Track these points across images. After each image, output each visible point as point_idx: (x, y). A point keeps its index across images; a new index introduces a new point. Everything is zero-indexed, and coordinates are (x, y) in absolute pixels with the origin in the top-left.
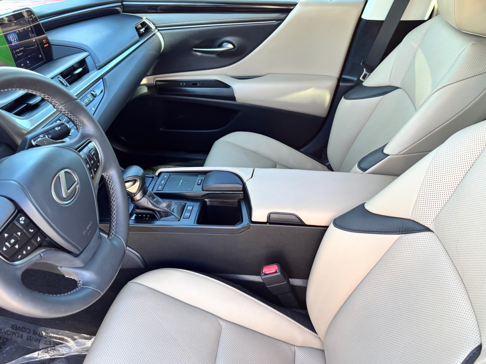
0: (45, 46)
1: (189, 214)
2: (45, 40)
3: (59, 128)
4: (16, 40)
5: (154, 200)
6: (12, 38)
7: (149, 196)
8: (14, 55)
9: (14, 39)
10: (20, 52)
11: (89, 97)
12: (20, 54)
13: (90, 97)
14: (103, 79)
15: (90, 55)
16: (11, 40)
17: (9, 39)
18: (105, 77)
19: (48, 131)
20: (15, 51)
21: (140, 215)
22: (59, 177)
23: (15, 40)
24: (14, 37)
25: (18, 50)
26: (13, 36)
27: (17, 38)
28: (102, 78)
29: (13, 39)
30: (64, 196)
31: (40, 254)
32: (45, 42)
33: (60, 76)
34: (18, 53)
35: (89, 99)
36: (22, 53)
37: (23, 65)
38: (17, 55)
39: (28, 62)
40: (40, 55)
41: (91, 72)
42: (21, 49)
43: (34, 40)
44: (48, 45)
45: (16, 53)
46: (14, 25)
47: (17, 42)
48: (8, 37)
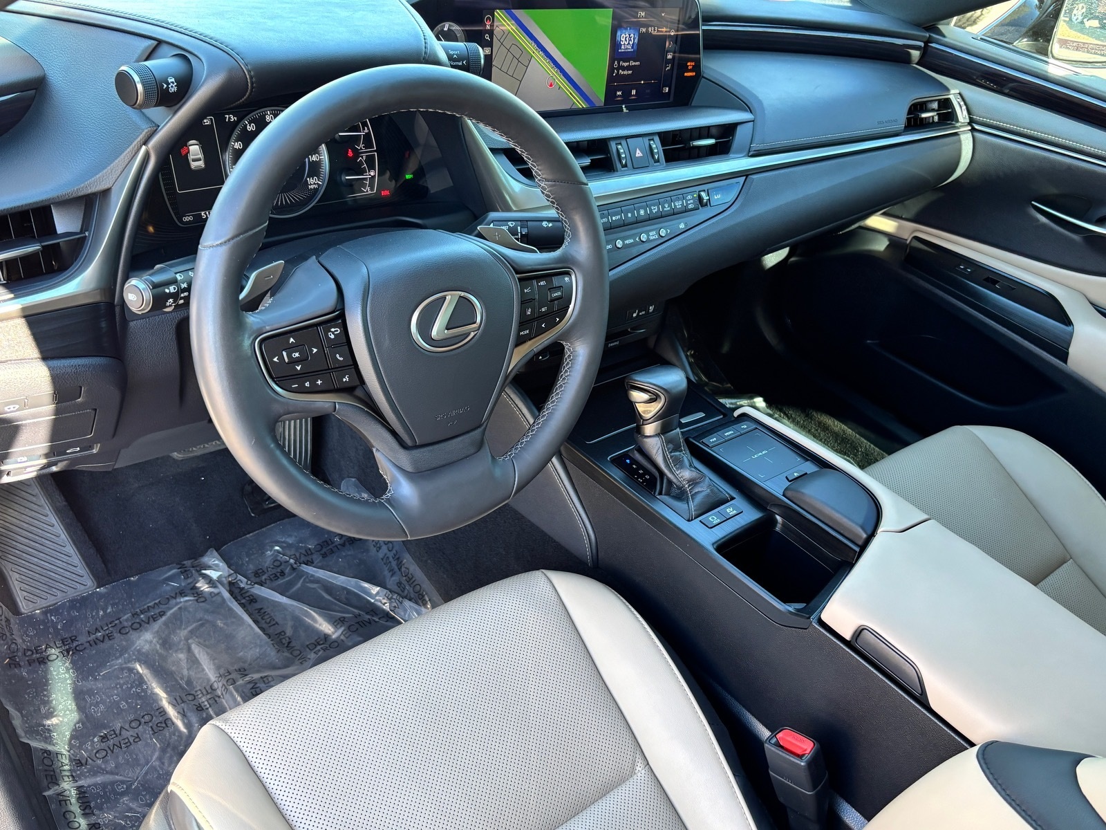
0: (686, 74)
1: (719, 521)
2: (693, 64)
3: (550, 225)
4: (631, 43)
5: (672, 454)
6: (626, 38)
7: (669, 441)
8: (611, 69)
9: (629, 41)
10: (628, 68)
11: (690, 200)
12: (626, 72)
13: (692, 201)
14: (747, 180)
15: (753, 121)
16: (621, 40)
17: (618, 39)
18: (755, 177)
19: (527, 221)
20: (619, 63)
21: (634, 466)
22: (444, 298)
23: (629, 43)
24: (631, 37)
25: (627, 64)
26: (629, 35)
27: (636, 41)
28: (747, 176)
29: (626, 40)
30: (434, 333)
31: (335, 402)
32: (690, 68)
33: (657, 139)
34: (624, 68)
35: (687, 204)
36: (630, 72)
37: (619, 93)
38: (618, 72)
39: (634, 92)
40: (667, 89)
41: (731, 155)
42: (633, 64)
43: (670, 56)
44: (694, 74)
45: (619, 68)
46: (642, 17)
47: (632, 47)
48: (619, 33)
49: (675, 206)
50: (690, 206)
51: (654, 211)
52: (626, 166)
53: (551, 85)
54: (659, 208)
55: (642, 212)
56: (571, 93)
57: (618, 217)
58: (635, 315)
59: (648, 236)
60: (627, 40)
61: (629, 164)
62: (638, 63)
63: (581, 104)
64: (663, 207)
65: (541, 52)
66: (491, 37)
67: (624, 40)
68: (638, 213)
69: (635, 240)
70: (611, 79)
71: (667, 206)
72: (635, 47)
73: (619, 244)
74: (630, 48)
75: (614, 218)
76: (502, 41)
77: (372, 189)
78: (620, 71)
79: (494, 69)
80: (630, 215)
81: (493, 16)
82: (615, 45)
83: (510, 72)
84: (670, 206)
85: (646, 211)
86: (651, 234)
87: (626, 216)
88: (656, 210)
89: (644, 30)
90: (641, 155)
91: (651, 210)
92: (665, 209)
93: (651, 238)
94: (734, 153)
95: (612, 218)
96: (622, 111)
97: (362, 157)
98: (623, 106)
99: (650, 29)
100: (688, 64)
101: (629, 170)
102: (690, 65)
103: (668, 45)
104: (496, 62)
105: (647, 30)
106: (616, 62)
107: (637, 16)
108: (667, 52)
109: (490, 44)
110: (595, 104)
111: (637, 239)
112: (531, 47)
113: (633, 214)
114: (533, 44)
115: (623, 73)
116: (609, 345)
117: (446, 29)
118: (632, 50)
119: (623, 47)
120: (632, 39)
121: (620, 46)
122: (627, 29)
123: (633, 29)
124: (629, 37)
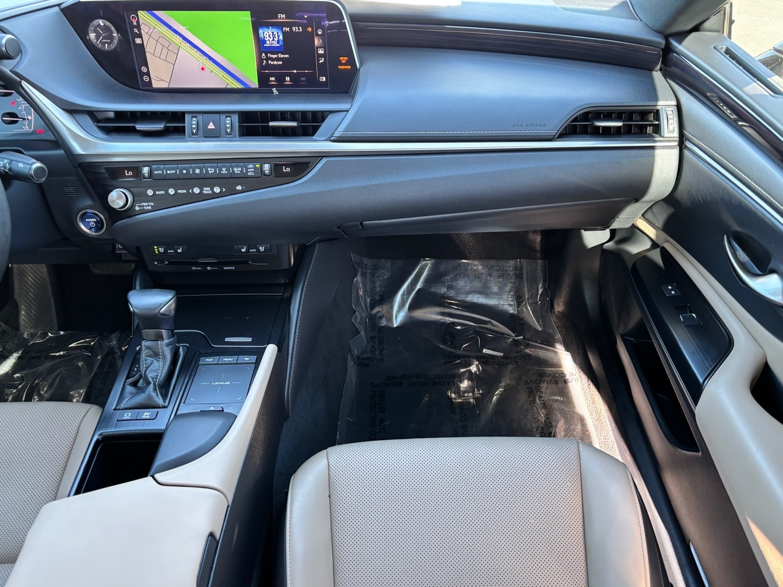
0: (339, 67)
2: (347, 58)
3: (22, 166)
4: (276, 39)
6: (269, 35)
8: (260, 60)
10: (278, 59)
12: (275, 63)
13: (252, 170)
15: (348, 111)
16: (264, 37)
17: (261, 35)
20: (266, 55)
23: (273, 40)
25: (275, 56)
26: (273, 33)
27: (281, 38)
29: (269, 37)
32: (343, 62)
33: (236, 118)
34: (273, 60)
35: (247, 172)
36: (280, 63)
37: (273, 79)
38: (268, 62)
39: (288, 79)
40: (324, 78)
41: (314, 137)
42: (282, 56)
43: (321, 52)
44: (349, 67)
45: (268, 59)
46: (283, 18)
47: (278, 42)
48: (261, 31)
49: (233, 171)
50: (249, 174)
51: (210, 172)
52: (196, 134)
53: (203, 69)
54: (215, 171)
55: (198, 171)
56: (223, 76)
57: (174, 171)
58: (243, 250)
59: (202, 190)
60: (272, 36)
61: (201, 132)
62: (287, 56)
63: (237, 85)
64: (221, 170)
65: (187, 44)
66: (140, 31)
67: (268, 36)
68: (194, 171)
69: (188, 191)
70: (261, 68)
71: (224, 170)
72: (281, 43)
73: (171, 191)
74: (275, 44)
75: (168, 172)
76: (149, 33)
77: (30, 128)
78: (270, 61)
79: (147, 54)
80: (185, 172)
81: (137, 16)
82: (260, 42)
83: (163, 57)
84: (227, 170)
85: (201, 171)
86: (206, 189)
87: (181, 172)
88: (212, 172)
89: (288, 29)
90: (213, 127)
91: (207, 171)
92: (222, 172)
93: (205, 192)
94: (317, 136)
95: (166, 172)
96: (273, 93)
97: (22, 107)
98: (275, 89)
99: (294, 28)
100: (341, 58)
101: (199, 137)
102: (344, 59)
103: (317, 42)
104: (148, 49)
105: (291, 29)
106: (263, 54)
107: (277, 18)
108: (318, 48)
109: (140, 36)
110: (248, 86)
111: (190, 191)
112: (177, 39)
113: (188, 172)
114: (178, 37)
115: (272, 63)
116: (225, 268)
117: (102, 24)
118: (278, 45)
119: (267, 42)
120: (276, 36)
121: (265, 42)
122: (269, 28)
123: (276, 28)
124: (273, 35)
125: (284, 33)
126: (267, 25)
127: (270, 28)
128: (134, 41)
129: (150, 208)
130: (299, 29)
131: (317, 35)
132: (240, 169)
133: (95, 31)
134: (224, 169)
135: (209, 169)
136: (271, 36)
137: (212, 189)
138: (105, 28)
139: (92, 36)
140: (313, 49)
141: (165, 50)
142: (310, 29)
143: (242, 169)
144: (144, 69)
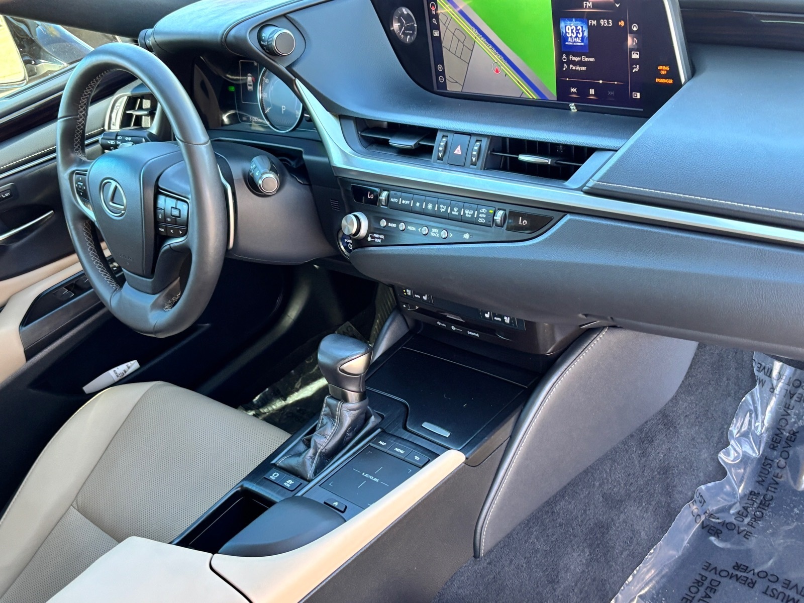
0: (657, 80)
2: (667, 68)
4: (580, 36)
6: (572, 30)
8: (560, 64)
9: (577, 33)
10: (581, 63)
11: (482, 213)
12: (578, 68)
13: (484, 216)
16: (566, 33)
17: (563, 30)
20: (568, 57)
23: (577, 37)
24: (578, 30)
25: (577, 59)
26: (576, 27)
27: (586, 34)
29: (572, 32)
32: (663, 72)
33: (485, 143)
34: (575, 64)
35: (479, 217)
36: (584, 68)
37: (574, 90)
38: (569, 66)
39: (592, 91)
40: (638, 94)
41: (566, 184)
42: (586, 59)
43: (635, 56)
44: (671, 81)
45: (569, 62)
46: (589, 7)
47: (582, 40)
48: (562, 24)
49: (464, 213)
50: (481, 220)
51: (442, 210)
52: (441, 159)
53: (497, 71)
54: (447, 209)
55: (430, 206)
56: (518, 82)
57: (407, 202)
58: (487, 316)
59: (430, 230)
61: (446, 157)
62: (592, 60)
63: (531, 95)
64: (452, 210)
65: (482, 38)
66: (438, 21)
67: (570, 31)
68: (426, 205)
69: (417, 229)
70: (561, 74)
72: (586, 41)
73: (402, 226)
74: (579, 43)
75: (403, 202)
76: (447, 25)
78: (571, 66)
79: (444, 50)
80: (418, 204)
81: (436, 3)
82: (560, 39)
83: (458, 54)
84: (459, 211)
85: (434, 207)
86: (434, 230)
87: (415, 204)
88: (444, 210)
89: (594, 23)
90: (460, 152)
91: (439, 208)
92: (453, 213)
93: (432, 234)
94: (570, 183)
95: (402, 201)
96: (570, 109)
98: (573, 104)
99: (602, 22)
100: (660, 68)
101: (443, 163)
102: (664, 69)
103: (631, 42)
104: (445, 43)
105: (598, 23)
106: (564, 56)
107: (582, 7)
108: (632, 50)
109: (437, 28)
110: (544, 96)
111: (419, 230)
112: (473, 33)
113: (421, 205)
114: (474, 30)
115: (574, 68)
116: (469, 333)
117: (405, 13)
118: (583, 44)
119: (570, 40)
120: (580, 31)
121: (566, 39)
122: (571, 21)
123: (579, 21)
124: (577, 30)
125: (590, 28)
126: (570, 17)
127: (574, 20)
128: (432, 33)
129: (380, 241)
130: (608, 23)
131: (632, 32)
132: (471, 212)
133: (400, 21)
134: (456, 209)
135: (441, 206)
136: (574, 31)
137: (440, 233)
138: (407, 17)
139: (396, 26)
140: (626, 52)
141: (461, 45)
142: (622, 23)
143: (474, 213)
144: (440, 68)
